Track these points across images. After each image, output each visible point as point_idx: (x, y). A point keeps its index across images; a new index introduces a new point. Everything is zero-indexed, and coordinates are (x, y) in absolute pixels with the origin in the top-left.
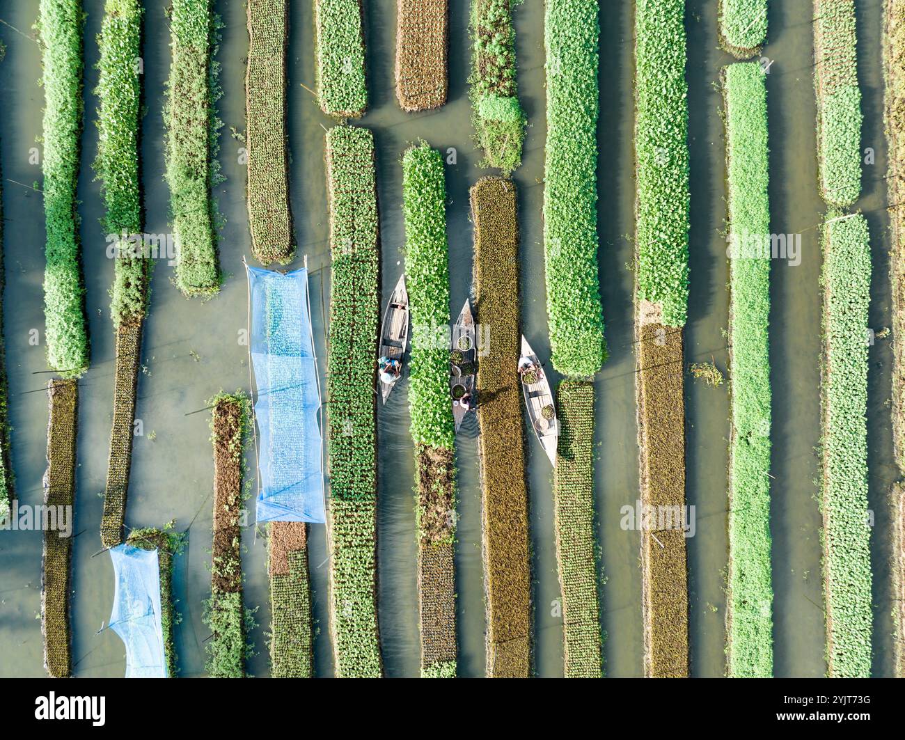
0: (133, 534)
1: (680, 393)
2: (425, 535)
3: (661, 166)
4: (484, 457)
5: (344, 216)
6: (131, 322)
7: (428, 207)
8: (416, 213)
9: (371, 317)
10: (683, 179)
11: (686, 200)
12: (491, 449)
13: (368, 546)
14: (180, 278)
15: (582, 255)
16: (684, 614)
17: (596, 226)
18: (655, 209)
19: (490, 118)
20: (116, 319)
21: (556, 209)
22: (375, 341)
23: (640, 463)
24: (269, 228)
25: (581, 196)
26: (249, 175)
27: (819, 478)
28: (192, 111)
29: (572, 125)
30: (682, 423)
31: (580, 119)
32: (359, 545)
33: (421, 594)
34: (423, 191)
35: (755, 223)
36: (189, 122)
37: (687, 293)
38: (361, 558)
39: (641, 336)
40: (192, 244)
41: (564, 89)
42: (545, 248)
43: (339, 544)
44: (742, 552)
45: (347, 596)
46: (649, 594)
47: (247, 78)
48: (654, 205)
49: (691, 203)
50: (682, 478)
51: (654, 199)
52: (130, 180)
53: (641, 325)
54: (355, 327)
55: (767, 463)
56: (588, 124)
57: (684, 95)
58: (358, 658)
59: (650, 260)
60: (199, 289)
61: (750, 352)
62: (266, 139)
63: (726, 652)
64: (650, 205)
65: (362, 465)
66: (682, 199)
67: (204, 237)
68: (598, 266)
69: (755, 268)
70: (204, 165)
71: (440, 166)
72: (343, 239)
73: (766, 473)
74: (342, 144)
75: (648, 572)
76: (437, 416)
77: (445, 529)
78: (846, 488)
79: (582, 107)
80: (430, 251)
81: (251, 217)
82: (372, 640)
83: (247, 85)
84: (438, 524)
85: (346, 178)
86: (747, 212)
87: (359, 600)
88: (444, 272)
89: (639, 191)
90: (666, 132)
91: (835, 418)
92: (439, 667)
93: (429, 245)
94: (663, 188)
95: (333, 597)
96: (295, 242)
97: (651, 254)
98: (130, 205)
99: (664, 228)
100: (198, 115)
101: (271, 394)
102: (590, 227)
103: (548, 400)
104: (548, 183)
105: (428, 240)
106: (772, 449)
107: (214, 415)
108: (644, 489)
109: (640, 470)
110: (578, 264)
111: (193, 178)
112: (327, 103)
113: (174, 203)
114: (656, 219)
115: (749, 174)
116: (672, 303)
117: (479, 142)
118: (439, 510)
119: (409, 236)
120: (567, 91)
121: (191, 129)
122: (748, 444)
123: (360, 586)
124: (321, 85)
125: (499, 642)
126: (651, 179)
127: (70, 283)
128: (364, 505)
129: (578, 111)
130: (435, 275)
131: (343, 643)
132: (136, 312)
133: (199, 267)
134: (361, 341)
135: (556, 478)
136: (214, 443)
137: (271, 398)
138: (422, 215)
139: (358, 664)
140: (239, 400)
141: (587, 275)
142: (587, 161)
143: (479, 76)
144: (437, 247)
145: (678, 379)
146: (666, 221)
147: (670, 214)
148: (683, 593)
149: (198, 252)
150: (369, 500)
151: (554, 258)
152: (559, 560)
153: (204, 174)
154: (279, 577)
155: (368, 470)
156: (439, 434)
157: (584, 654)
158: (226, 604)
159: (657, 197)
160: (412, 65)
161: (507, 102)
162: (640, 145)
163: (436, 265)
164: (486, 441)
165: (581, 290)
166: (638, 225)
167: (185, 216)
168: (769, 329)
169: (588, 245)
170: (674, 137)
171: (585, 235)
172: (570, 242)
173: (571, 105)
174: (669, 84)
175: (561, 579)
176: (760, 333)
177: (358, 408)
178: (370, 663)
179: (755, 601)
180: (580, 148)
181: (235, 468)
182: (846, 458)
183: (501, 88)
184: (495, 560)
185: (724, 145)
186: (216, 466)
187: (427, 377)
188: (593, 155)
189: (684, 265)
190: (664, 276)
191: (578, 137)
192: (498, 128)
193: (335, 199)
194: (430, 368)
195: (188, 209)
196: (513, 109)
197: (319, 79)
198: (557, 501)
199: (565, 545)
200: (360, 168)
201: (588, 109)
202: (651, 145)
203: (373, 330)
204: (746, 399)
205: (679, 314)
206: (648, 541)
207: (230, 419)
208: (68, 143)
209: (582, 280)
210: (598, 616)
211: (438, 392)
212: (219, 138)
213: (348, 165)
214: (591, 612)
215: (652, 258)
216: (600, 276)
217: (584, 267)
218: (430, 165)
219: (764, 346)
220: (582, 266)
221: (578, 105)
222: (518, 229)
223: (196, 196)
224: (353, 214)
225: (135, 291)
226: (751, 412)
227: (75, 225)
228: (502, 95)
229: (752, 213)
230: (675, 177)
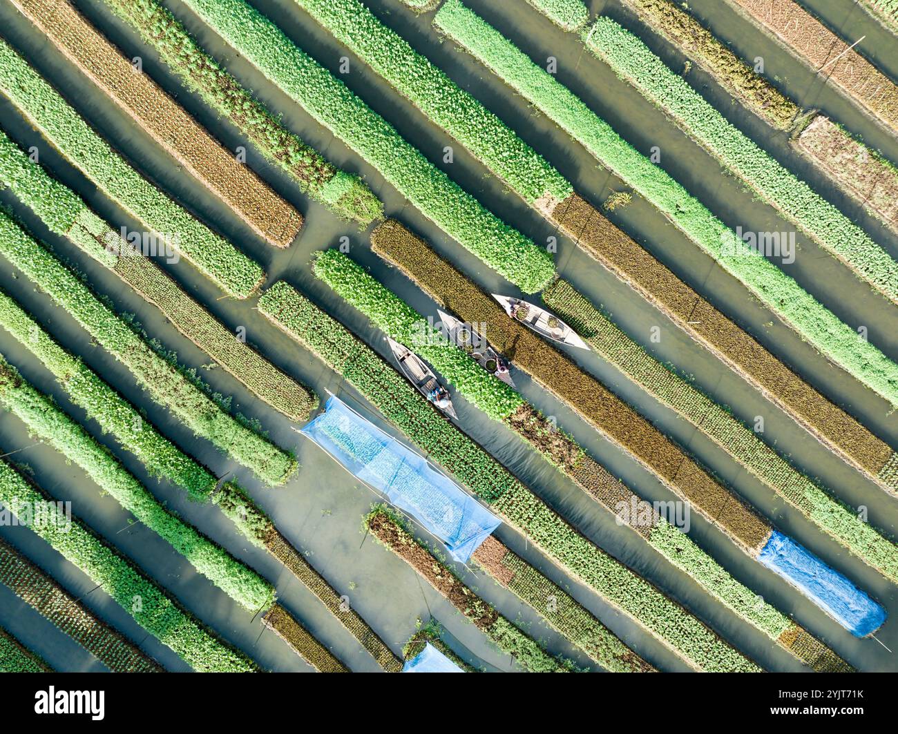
0: (405, 652)
1: (614, 228)
2: (564, 466)
3: (461, 118)
4: (547, 386)
5: (320, 344)
6: (269, 536)
7: (360, 286)
8: (357, 296)
9: (398, 381)
10: (480, 111)
11: (495, 120)
12: (546, 378)
13: (541, 508)
14: (269, 480)
15: (473, 216)
16: (756, 346)
17: (463, 191)
18: (484, 145)
19: (338, 198)
20: (260, 544)
21: (430, 207)
22: (415, 392)
23: (636, 291)
24: (286, 397)
25: (436, 184)
26: (242, 381)
27: (744, 187)
28: (171, 382)
29: (387, 151)
30: (633, 243)
31: (388, 143)
32: (535, 513)
33: (600, 502)
34: (348, 280)
35: (547, 89)
36: (175, 390)
37: (555, 170)
38: (544, 519)
39: (557, 222)
40: (254, 454)
41: (360, 136)
42: (449, 234)
43: (524, 526)
44: (749, 276)
45: (561, 549)
46: (725, 357)
47: (179, 329)
48: (481, 143)
49: (500, 118)
50: (668, 273)
51: (478, 139)
52: (180, 459)
53: (550, 216)
54: (395, 397)
55: (706, 211)
56: (394, 141)
57: (429, 64)
58: (606, 577)
59: (514, 175)
60: (286, 475)
61: (626, 162)
62: (228, 350)
63: (804, 340)
64: (479, 145)
65: (486, 468)
66: (492, 122)
67: (257, 443)
68: (489, 210)
69: (576, 113)
70: (211, 403)
71: (341, 256)
72: (334, 357)
73: (711, 218)
74: (274, 306)
75: (710, 346)
76: (496, 393)
77: (572, 451)
78: (764, 175)
79: (381, 135)
80: (389, 308)
81: (270, 402)
82: (602, 558)
83: (184, 333)
84: (564, 452)
85: (298, 322)
86: (536, 88)
87: (570, 544)
88: (409, 311)
89: (465, 144)
90: (442, 96)
91: (715, 144)
92: (657, 530)
93: (384, 306)
94: (476, 129)
95: (554, 559)
96: (310, 387)
97: (510, 171)
98: (195, 473)
99: (501, 149)
100: (176, 381)
101: (392, 487)
102: (460, 195)
103: (546, 315)
104: (410, 197)
105: (381, 304)
106: (700, 201)
107: (373, 534)
108: (655, 303)
109: (641, 295)
110: (477, 222)
111: (213, 418)
112: (240, 293)
113: (217, 443)
114: (491, 149)
115: (513, 66)
116: (552, 185)
117: (347, 218)
118: (557, 444)
119: (367, 313)
120: (363, 135)
121: (181, 392)
122: (683, 213)
123: (562, 535)
124: (225, 286)
125: (673, 478)
126: (463, 131)
127: (212, 553)
128: (513, 488)
129: (382, 139)
130: (406, 318)
131: (588, 578)
132: (266, 527)
133: (272, 462)
134: (407, 400)
135: (601, 353)
136: (391, 549)
137: (394, 488)
138: (361, 294)
139: (610, 580)
140: (378, 510)
141: (489, 222)
142: (417, 161)
143: (305, 182)
144: (390, 302)
145: (604, 222)
146: (498, 144)
147: (496, 138)
148: (743, 335)
149: (262, 455)
150: (511, 482)
151: (461, 235)
152: (654, 396)
153: (217, 409)
154: (511, 583)
155: (493, 467)
156: (508, 402)
157: (727, 431)
158: (500, 631)
159: (478, 137)
160: (262, 219)
161: (336, 179)
162: (437, 120)
163: (401, 312)
164: (539, 376)
165: (495, 234)
166: (485, 164)
167: (233, 444)
168: (622, 137)
169: (471, 206)
170: (450, 94)
171: (462, 202)
172: (459, 216)
173: (373, 141)
174: (414, 67)
175: (667, 404)
176: (620, 145)
177: (448, 439)
178: (616, 572)
179: (787, 293)
180: (405, 159)
181: (418, 550)
182: (746, 159)
183: (324, 175)
184: (619, 436)
185: (482, 65)
186: (407, 561)
187: (466, 379)
188: (417, 154)
189: (535, 157)
190: (531, 175)
191: (397, 154)
192: (348, 199)
193: (305, 339)
194: (462, 372)
195: (230, 438)
196: (344, 179)
197: (220, 284)
198: (615, 364)
199: (647, 383)
200: (299, 307)
201: (386, 133)
202: (442, 112)
203: (407, 387)
204: (653, 190)
205: (563, 186)
206: (691, 329)
207: (385, 526)
208: (123, 477)
209: (489, 228)
210: (711, 401)
211: (481, 380)
212: (202, 380)
213: (290, 313)
214: (704, 404)
215: (514, 173)
216: (497, 215)
217: (482, 220)
218: (335, 262)
219: (630, 150)
220: (481, 221)
221: (377, 136)
222: (423, 241)
223: (226, 426)
224: (323, 337)
225: (252, 516)
226: (665, 194)
227: (177, 518)
228: (330, 179)
229: (539, 85)
230: (475, 114)
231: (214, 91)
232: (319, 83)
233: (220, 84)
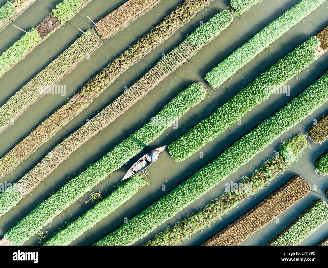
10: (268, 74)
11: (274, 68)
35: (262, 38)
37: (304, 43)
49: (273, 65)
53: (323, 52)
56: (274, 121)
57: (239, 95)
79: (270, 127)
86: (261, 44)
97: (302, 65)
99: (290, 68)
114: (289, 73)
115: (247, 53)
116: (312, 46)
117: (302, 153)
120: (268, 136)
161: (285, 155)
168: (293, 6)
170: (257, 88)
174: (239, 103)
176: (298, 8)
189: (297, 52)
192: (294, 150)
201: (269, 125)
205: (314, 40)
221: (270, 129)
228: (284, 158)
229: (260, 42)
230: (270, 77)
231: (225, 208)
232: (237, 153)
233: (221, 204)
